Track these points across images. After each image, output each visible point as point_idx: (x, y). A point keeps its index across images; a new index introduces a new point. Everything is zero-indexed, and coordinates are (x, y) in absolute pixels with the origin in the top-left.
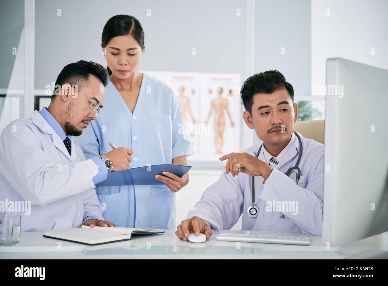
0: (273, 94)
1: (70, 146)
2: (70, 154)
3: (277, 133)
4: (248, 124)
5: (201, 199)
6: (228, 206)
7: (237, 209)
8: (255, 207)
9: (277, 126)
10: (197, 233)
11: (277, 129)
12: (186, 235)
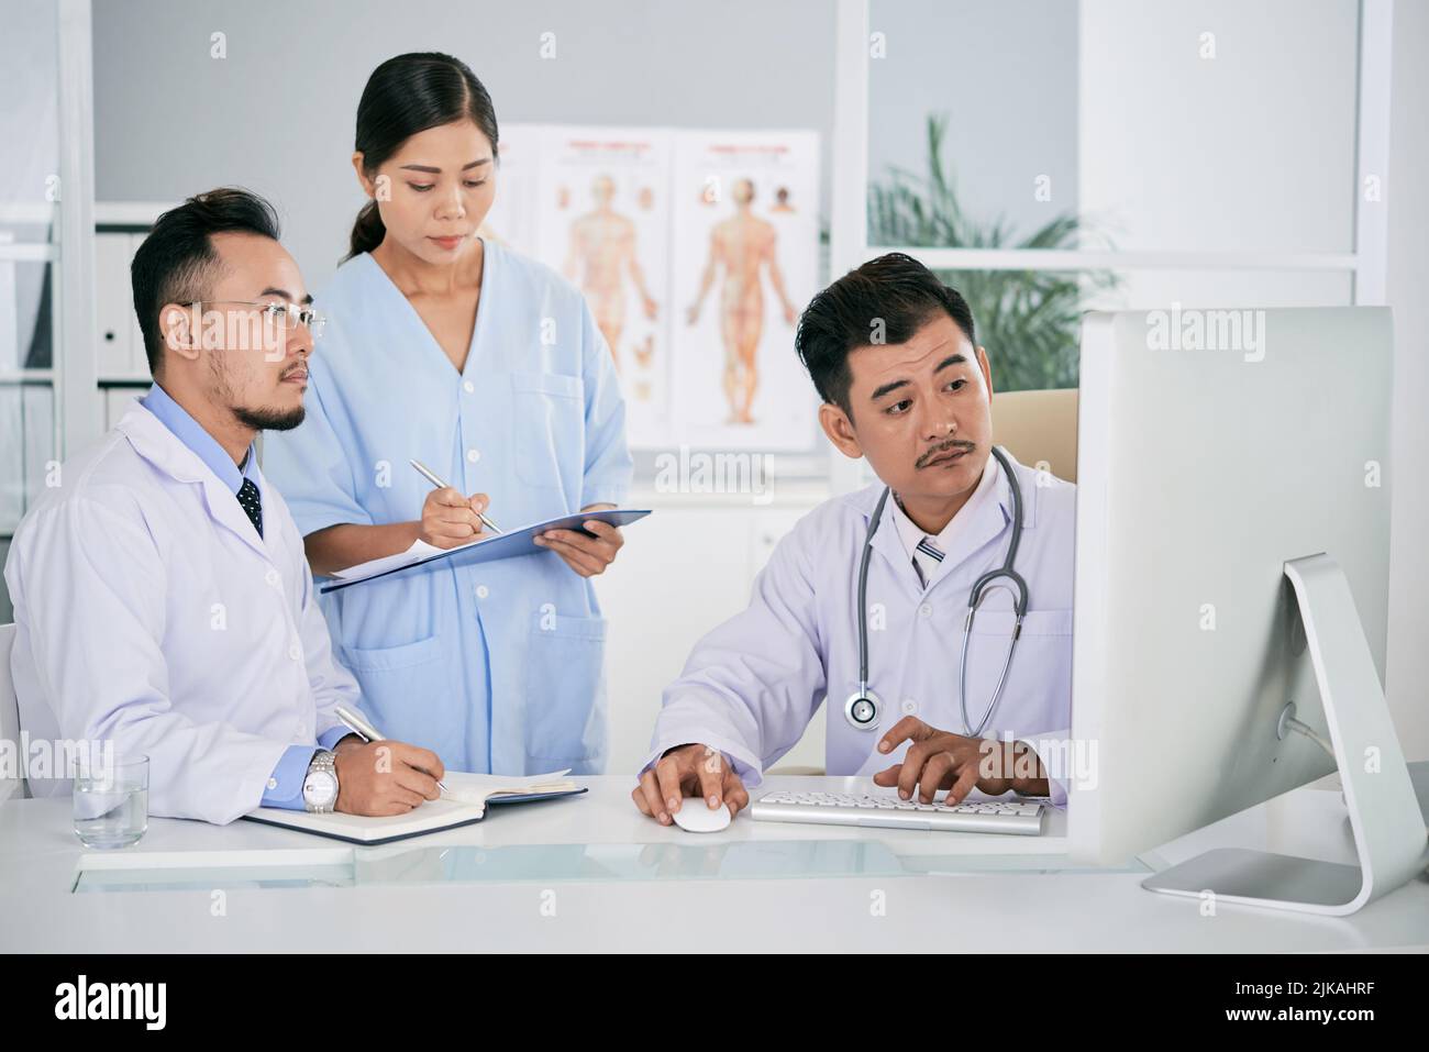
0: (911, 343)
1: (258, 508)
2: (260, 531)
3: (947, 467)
4: (841, 445)
5: (682, 676)
6: (775, 696)
7: (801, 701)
8: (870, 696)
9: (944, 441)
10: (714, 801)
11: (947, 452)
12: (672, 804)
